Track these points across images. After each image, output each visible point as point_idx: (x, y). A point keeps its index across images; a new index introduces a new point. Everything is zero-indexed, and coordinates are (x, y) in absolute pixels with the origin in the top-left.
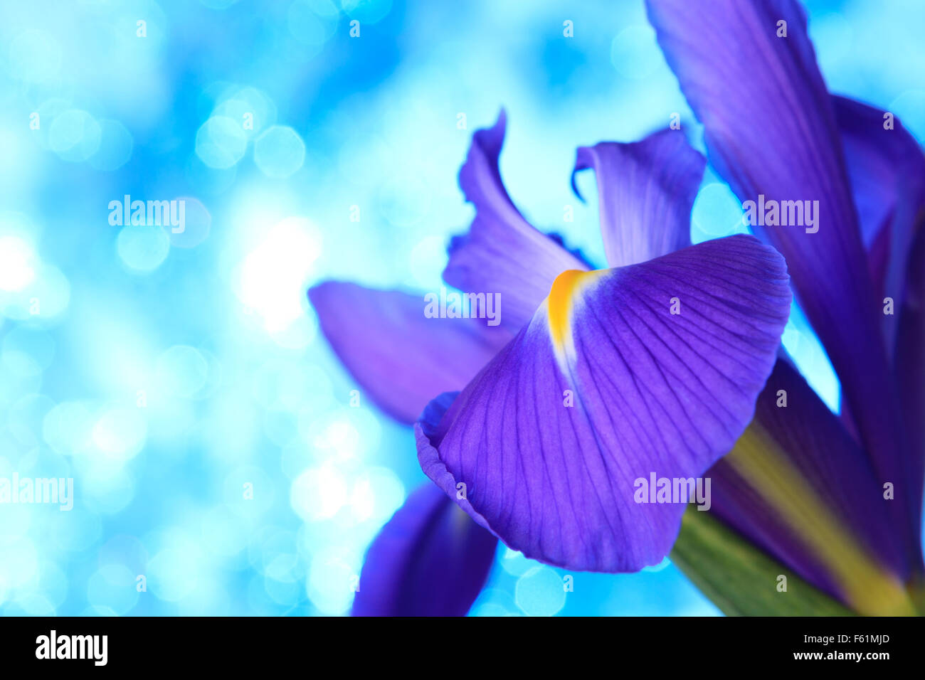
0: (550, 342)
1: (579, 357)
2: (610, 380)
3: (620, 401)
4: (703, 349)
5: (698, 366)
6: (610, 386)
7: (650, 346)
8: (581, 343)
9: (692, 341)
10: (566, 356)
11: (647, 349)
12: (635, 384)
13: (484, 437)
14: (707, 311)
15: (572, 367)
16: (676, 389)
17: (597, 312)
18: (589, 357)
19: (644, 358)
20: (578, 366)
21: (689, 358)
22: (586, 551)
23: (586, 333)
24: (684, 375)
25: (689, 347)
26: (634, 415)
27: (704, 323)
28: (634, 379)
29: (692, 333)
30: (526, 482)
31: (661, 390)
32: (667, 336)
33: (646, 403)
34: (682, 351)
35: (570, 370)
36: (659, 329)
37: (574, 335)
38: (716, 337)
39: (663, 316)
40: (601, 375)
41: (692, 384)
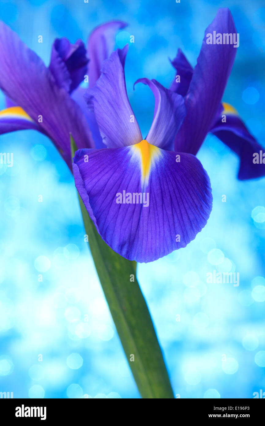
0: (140, 173)
1: (149, 185)
2: (155, 199)
3: (155, 208)
4: (186, 206)
5: (183, 211)
6: (154, 202)
7: (172, 196)
8: (151, 181)
9: (184, 201)
10: (145, 182)
11: (171, 196)
12: (163, 205)
13: (103, 189)
14: (191, 192)
15: (145, 187)
16: (174, 215)
17: (159, 173)
18: (152, 187)
19: (169, 198)
20: (147, 188)
21: (182, 206)
22: (119, 246)
23: (154, 179)
24: (178, 212)
25: (183, 203)
26: (158, 215)
27: (189, 197)
28: (163, 204)
29: (185, 199)
30: (109, 211)
31: (170, 212)
32: (178, 195)
33: (163, 214)
34: (181, 203)
35: (144, 187)
36: (176, 191)
37: (150, 176)
38: (191, 203)
39: (179, 187)
40: (153, 196)
41: (180, 217)
